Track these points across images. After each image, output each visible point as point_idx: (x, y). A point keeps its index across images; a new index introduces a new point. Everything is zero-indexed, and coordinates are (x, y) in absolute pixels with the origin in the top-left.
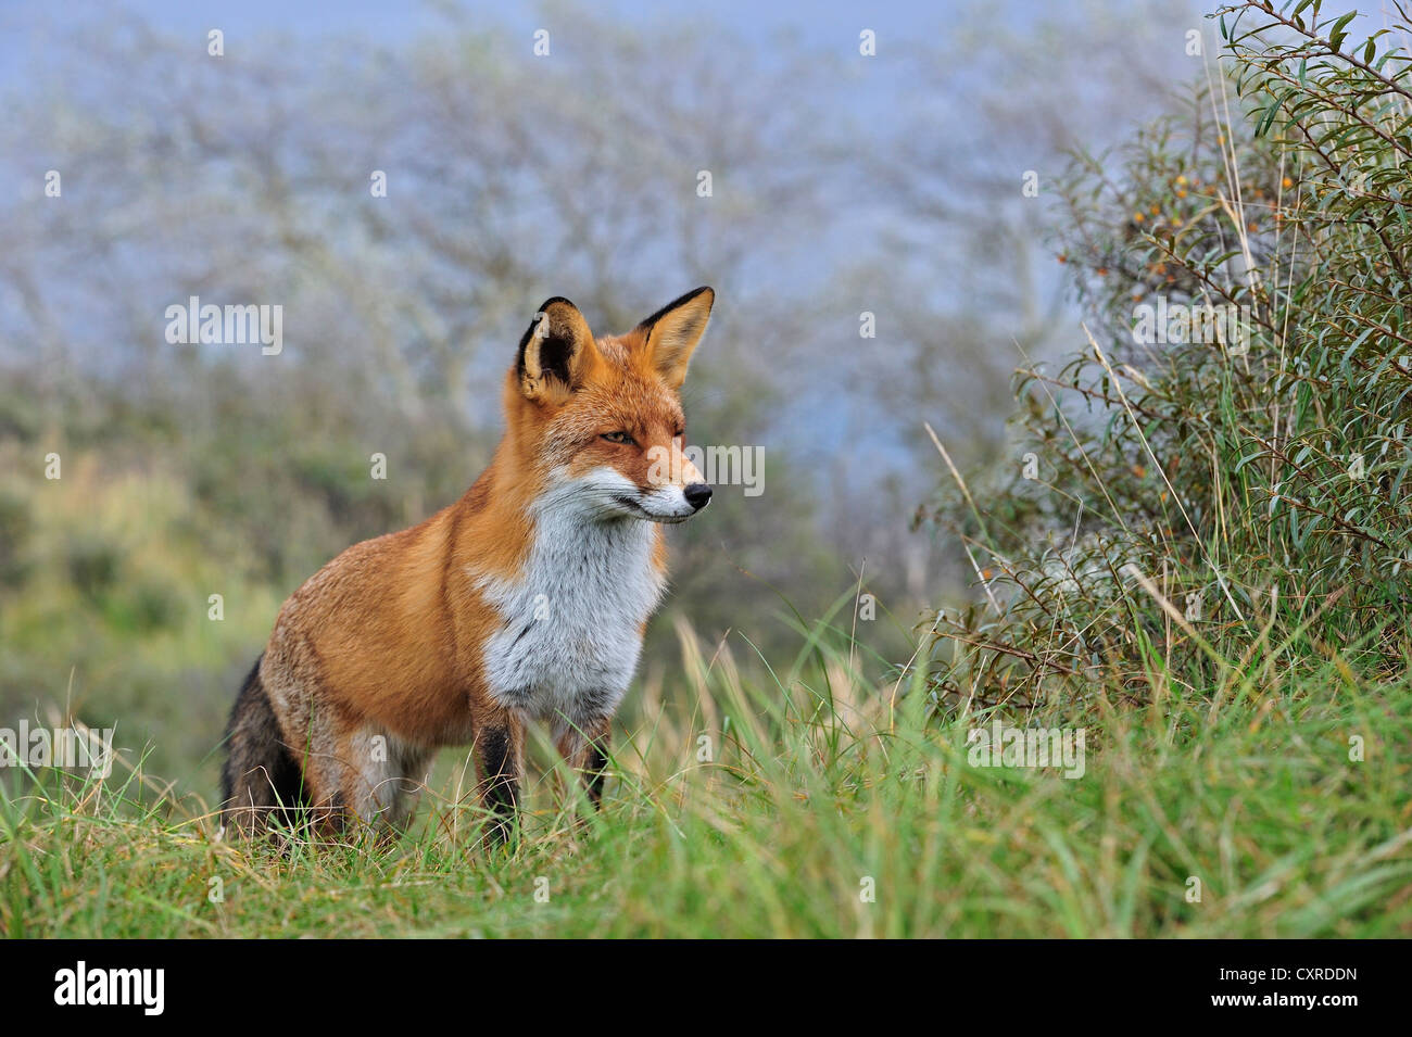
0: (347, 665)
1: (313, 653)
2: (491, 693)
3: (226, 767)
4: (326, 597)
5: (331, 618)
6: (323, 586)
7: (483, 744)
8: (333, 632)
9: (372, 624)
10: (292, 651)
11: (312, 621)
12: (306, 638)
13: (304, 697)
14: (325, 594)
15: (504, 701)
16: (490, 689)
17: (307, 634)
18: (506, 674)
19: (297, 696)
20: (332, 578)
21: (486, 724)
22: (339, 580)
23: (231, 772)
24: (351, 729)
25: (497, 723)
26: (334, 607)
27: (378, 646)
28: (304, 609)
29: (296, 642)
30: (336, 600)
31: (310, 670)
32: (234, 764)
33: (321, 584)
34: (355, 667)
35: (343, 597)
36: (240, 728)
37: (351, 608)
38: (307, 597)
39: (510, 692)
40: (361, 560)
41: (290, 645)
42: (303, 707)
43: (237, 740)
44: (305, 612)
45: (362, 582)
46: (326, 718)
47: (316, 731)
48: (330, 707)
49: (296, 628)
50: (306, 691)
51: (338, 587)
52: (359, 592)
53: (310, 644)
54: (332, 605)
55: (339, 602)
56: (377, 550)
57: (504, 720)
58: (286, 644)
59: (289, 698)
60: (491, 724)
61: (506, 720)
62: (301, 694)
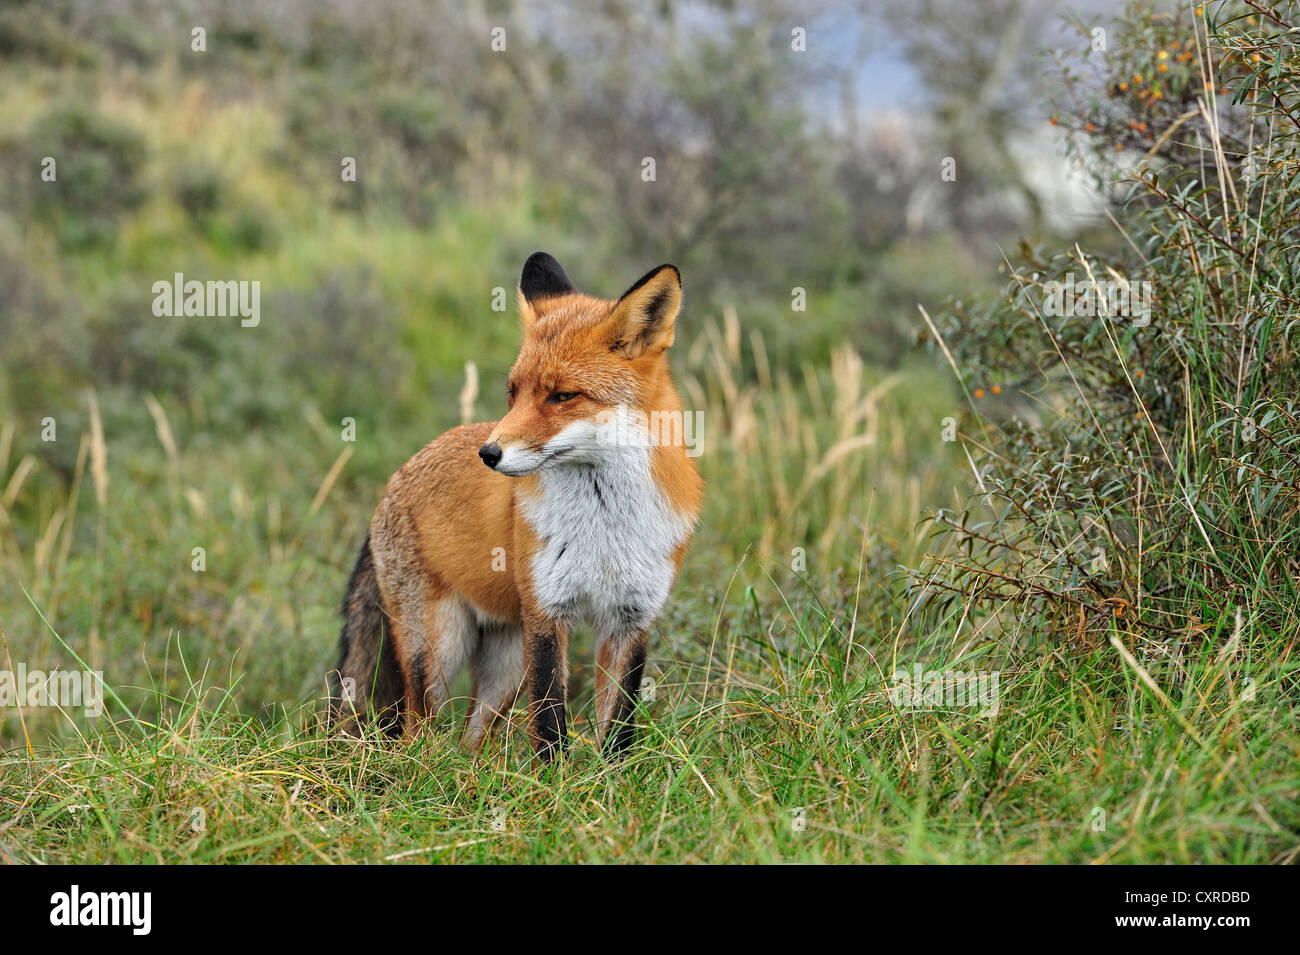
0: (441, 545)
1: (414, 528)
2: (539, 606)
3: (344, 631)
4: (426, 478)
5: (430, 499)
6: (424, 467)
7: (533, 649)
8: (429, 513)
9: (462, 515)
10: (395, 523)
11: (413, 499)
12: (410, 515)
13: (401, 563)
14: (426, 474)
15: (551, 613)
16: (540, 602)
17: (410, 509)
18: (551, 590)
19: (395, 562)
20: (432, 461)
21: (536, 632)
22: (438, 464)
23: (347, 635)
24: (439, 598)
25: (546, 632)
26: (432, 489)
27: (466, 537)
28: (407, 486)
29: (399, 515)
30: (435, 483)
31: (411, 542)
32: (351, 627)
33: (423, 464)
34: (446, 549)
35: (440, 482)
36: (356, 595)
37: (447, 494)
38: (410, 475)
39: (556, 605)
40: (459, 449)
41: (393, 517)
42: (398, 573)
43: (354, 606)
44: (408, 490)
45: (457, 472)
46: (418, 585)
47: (407, 596)
48: (424, 575)
49: (400, 503)
50: (404, 558)
51: (437, 471)
52: (454, 481)
53: (412, 519)
54: (431, 486)
55: (437, 485)
56: (472, 442)
57: (552, 629)
58: (391, 516)
59: (386, 562)
60: (541, 632)
61: (553, 628)
62: (399, 561)
